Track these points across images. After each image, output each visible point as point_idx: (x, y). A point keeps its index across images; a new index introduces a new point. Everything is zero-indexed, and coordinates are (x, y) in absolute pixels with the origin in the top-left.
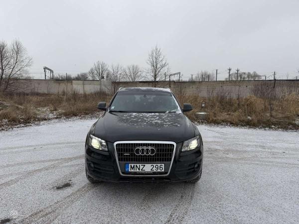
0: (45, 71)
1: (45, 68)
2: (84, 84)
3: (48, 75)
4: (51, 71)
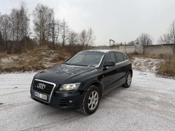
0: (110, 42)
1: (110, 40)
2: (125, 48)
3: (112, 43)
4: (114, 42)
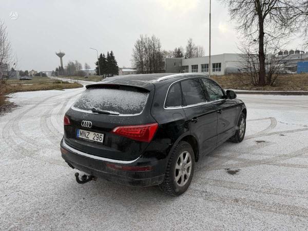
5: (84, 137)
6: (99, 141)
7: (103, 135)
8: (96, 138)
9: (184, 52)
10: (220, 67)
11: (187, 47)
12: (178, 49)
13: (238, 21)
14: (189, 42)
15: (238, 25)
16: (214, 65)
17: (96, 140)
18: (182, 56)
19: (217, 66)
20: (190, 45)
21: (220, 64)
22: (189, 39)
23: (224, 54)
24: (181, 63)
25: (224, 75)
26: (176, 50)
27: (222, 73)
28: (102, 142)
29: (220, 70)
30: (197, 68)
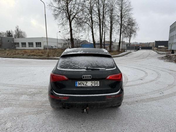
5: (83, 85)
6: (96, 85)
7: (99, 82)
8: (93, 84)
9: (14, 33)
10: (41, 44)
11: (16, 31)
12: (9, 31)
13: (59, 21)
14: (16, 28)
15: (59, 23)
16: (37, 43)
17: (93, 85)
18: (12, 36)
19: (39, 44)
20: (18, 30)
21: (40, 43)
22: (16, 26)
23: (42, 37)
24: (13, 40)
25: (44, 49)
26: (7, 31)
27: (42, 48)
28: (99, 85)
29: (41, 46)
30: (26, 45)
